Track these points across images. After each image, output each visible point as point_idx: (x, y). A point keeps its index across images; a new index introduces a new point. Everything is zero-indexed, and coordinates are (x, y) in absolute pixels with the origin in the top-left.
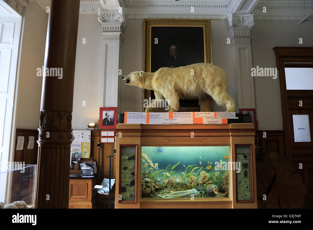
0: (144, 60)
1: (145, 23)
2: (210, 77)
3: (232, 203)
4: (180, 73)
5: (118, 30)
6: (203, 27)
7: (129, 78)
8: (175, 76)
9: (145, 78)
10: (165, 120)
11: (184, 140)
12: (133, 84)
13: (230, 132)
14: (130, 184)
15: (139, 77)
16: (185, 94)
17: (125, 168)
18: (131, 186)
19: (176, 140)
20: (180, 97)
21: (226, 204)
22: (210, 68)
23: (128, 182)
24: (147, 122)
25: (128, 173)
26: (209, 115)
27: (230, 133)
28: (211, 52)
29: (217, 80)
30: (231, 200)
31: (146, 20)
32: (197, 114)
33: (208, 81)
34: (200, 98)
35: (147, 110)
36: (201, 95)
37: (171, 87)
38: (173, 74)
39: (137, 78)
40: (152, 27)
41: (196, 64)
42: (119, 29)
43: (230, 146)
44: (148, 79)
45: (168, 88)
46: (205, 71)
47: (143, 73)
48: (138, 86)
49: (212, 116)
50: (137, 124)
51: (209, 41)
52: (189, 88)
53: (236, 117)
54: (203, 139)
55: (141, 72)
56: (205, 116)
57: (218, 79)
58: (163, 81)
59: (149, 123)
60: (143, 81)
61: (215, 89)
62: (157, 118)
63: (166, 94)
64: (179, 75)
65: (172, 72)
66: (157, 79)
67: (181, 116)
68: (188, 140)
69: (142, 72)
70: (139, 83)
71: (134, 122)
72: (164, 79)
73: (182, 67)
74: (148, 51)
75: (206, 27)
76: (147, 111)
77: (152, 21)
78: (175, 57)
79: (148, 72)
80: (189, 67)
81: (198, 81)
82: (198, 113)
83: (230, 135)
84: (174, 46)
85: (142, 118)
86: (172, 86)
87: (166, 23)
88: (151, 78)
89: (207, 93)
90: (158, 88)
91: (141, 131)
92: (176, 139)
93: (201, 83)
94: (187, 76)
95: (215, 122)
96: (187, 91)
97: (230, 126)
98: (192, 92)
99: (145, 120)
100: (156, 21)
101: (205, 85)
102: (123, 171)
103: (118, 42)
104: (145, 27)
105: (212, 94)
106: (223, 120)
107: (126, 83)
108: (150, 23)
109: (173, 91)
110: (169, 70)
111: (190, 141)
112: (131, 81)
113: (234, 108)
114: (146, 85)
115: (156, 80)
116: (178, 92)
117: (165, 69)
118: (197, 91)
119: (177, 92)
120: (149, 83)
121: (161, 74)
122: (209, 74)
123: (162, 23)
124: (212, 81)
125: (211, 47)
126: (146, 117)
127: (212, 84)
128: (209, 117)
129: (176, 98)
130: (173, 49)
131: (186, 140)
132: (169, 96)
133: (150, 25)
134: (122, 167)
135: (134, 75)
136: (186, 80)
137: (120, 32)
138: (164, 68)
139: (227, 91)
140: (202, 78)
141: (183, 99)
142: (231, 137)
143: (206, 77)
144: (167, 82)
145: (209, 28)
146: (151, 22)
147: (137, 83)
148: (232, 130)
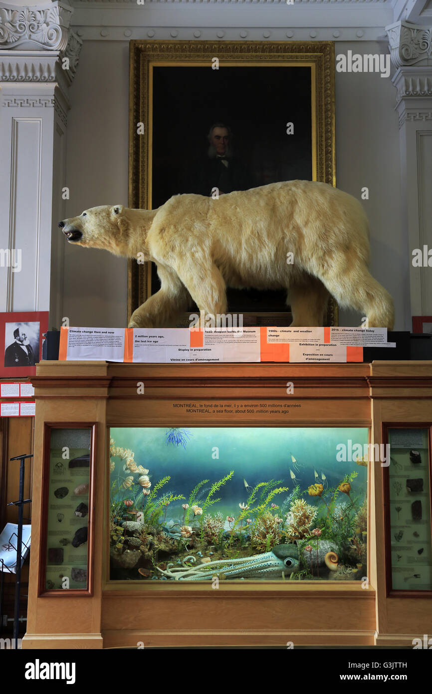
0: (131, 171)
1: (132, 54)
2: (318, 223)
3: (375, 599)
4: (229, 212)
5: (49, 76)
6: (309, 68)
7: (80, 226)
8: (214, 222)
9: (128, 226)
10: (179, 350)
11: (234, 409)
12: (92, 243)
13: (369, 387)
14: (74, 539)
15: (109, 221)
16: (242, 274)
17: (62, 493)
18: (76, 546)
19: (211, 410)
20: (227, 282)
21: (356, 599)
22: (317, 196)
23: (66, 532)
24: (125, 357)
25: (70, 507)
26: (309, 336)
27: (371, 389)
28: (331, 146)
29: (336, 231)
30: (372, 590)
31: (135, 44)
32: (273, 333)
33: (310, 235)
34: (287, 284)
35: (134, 320)
36: (291, 277)
37: (202, 254)
38: (208, 215)
39: (104, 227)
40: (155, 68)
41: (279, 185)
42: (53, 74)
43: (370, 428)
44: (135, 230)
45: (193, 255)
46: (302, 205)
47: (122, 211)
48: (109, 249)
49: (316, 340)
50: (96, 363)
51: (327, 111)
52: (254, 256)
53: (388, 341)
54: (288, 406)
55: (116, 207)
56: (297, 340)
57: (340, 228)
58: (179, 236)
59: (132, 358)
60: (121, 234)
61: (332, 258)
62: (157, 344)
63: (188, 274)
64: (225, 218)
65: (206, 207)
66: (162, 230)
67: (225, 339)
68: (246, 409)
69: (117, 209)
70: (111, 242)
71: (85, 357)
72: (183, 229)
73: (235, 193)
74: (143, 143)
75: (319, 67)
76: (134, 322)
77: (154, 50)
78: (223, 161)
79: (142, 207)
80: (258, 193)
81: (280, 235)
82: (275, 331)
83: (371, 394)
84: (221, 127)
85: (111, 345)
86: (206, 249)
87: (198, 56)
88: (144, 227)
89: (309, 270)
90: (164, 256)
91: (108, 382)
92: (211, 406)
93: (290, 240)
94: (250, 222)
95: (327, 357)
96: (248, 265)
97: (371, 369)
98: (263, 266)
99: (122, 349)
100: (168, 50)
101: (303, 247)
102: (53, 500)
103: (50, 112)
104: (132, 66)
105: (323, 274)
106: (350, 351)
107: (69, 242)
108: (148, 55)
109: (208, 264)
110: (199, 204)
111: (252, 411)
112: (85, 236)
113: (386, 314)
114: (130, 245)
115: (158, 231)
116: (224, 269)
117: (188, 198)
118: (278, 263)
119: (221, 268)
120: (139, 241)
121: (175, 213)
122: (314, 214)
123: (186, 57)
124: (324, 236)
125: (334, 132)
126: (122, 341)
127: (322, 244)
128: (309, 343)
129: (215, 285)
130: (218, 137)
131: (240, 409)
132: (196, 280)
133: (149, 61)
134: (53, 488)
135: (93, 216)
136: (247, 232)
137: (55, 81)
138: (184, 195)
139: (368, 264)
140: (294, 227)
141: (241, 288)
142: (372, 400)
143: (306, 223)
144: (190, 239)
145: (328, 71)
146: (151, 53)
147: (103, 240)
148: (376, 381)
